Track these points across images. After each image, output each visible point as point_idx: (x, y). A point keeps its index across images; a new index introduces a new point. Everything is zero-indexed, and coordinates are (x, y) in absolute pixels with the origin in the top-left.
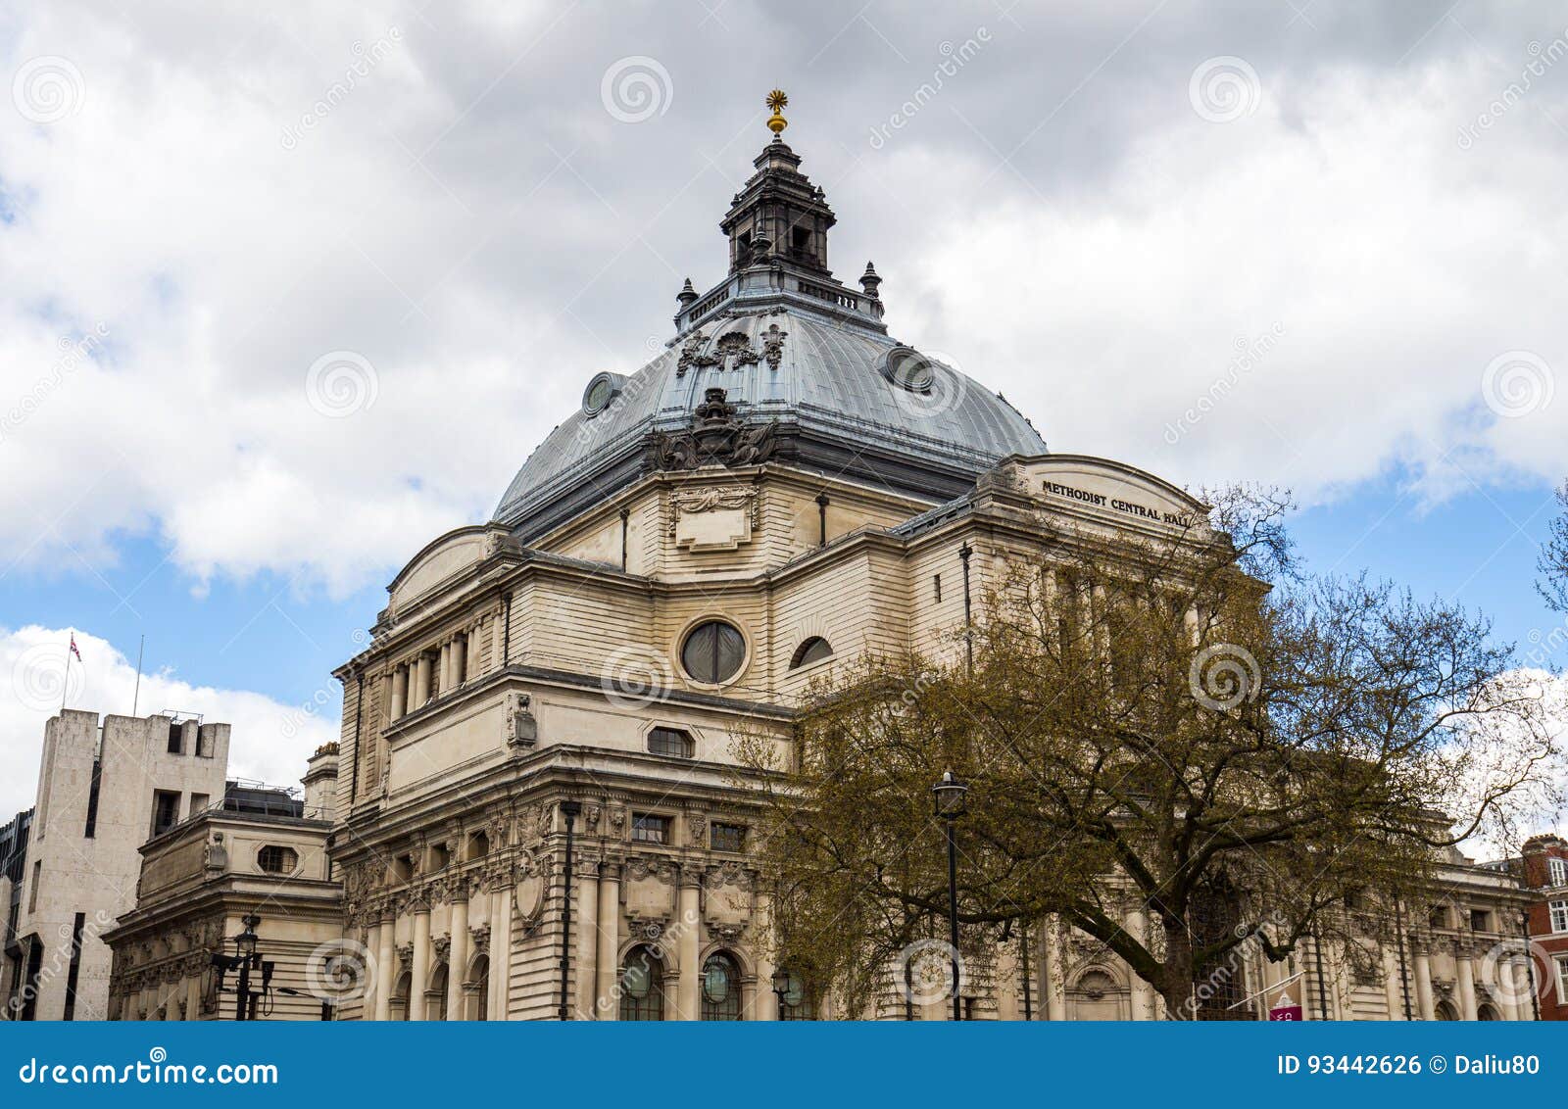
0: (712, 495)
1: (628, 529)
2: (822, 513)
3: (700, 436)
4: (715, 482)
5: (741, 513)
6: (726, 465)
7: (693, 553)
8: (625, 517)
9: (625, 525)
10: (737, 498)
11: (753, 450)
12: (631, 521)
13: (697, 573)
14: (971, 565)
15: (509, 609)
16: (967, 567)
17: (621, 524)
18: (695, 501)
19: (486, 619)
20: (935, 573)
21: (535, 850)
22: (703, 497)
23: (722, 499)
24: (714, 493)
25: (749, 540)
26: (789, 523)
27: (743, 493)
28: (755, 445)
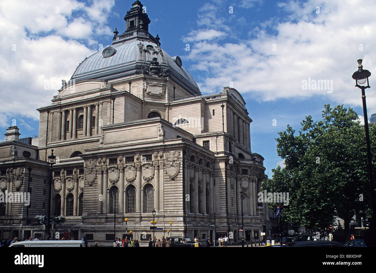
0: (155, 83)
1: (131, 87)
2: (174, 90)
3: (152, 69)
4: (156, 80)
5: (162, 88)
6: (158, 76)
7: (150, 95)
8: (130, 84)
9: (130, 86)
10: (161, 84)
11: (164, 74)
12: (132, 85)
13: (151, 100)
14: (224, 109)
15: (114, 102)
16: (223, 109)
17: (129, 85)
18: (152, 83)
19: (103, 103)
20: (214, 109)
21: (174, 161)
22: (154, 83)
23: (157, 84)
24: (156, 82)
25: (163, 94)
26: (170, 92)
27: (163, 84)
28: (164, 73)
